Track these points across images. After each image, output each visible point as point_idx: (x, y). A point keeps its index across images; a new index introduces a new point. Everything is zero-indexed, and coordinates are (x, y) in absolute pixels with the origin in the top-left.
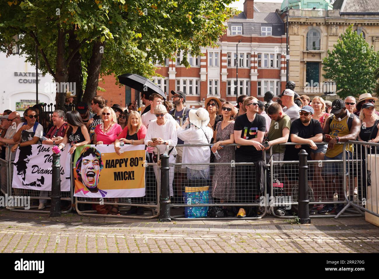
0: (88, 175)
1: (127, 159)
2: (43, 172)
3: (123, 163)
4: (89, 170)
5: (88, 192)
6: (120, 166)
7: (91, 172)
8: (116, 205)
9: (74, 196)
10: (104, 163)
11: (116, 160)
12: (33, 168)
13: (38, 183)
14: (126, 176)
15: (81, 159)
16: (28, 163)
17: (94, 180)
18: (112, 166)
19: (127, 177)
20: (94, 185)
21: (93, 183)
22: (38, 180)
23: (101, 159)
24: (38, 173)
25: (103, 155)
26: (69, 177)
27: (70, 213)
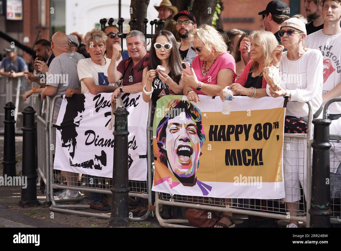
0: (180, 153)
1: (250, 126)
2: (104, 143)
3: (241, 132)
4: (182, 143)
5: (178, 183)
6: (237, 139)
7: (184, 146)
8: (229, 212)
9: (152, 190)
10: (206, 130)
11: (229, 127)
12: (87, 136)
13: (96, 162)
14: (248, 158)
15: (165, 122)
16: (78, 126)
17: (190, 162)
18: (222, 137)
19: (249, 160)
20: (191, 171)
21: (189, 168)
22: (97, 157)
23: (200, 122)
24: (96, 145)
25: (205, 115)
26: (145, 154)
27: (146, 222)
